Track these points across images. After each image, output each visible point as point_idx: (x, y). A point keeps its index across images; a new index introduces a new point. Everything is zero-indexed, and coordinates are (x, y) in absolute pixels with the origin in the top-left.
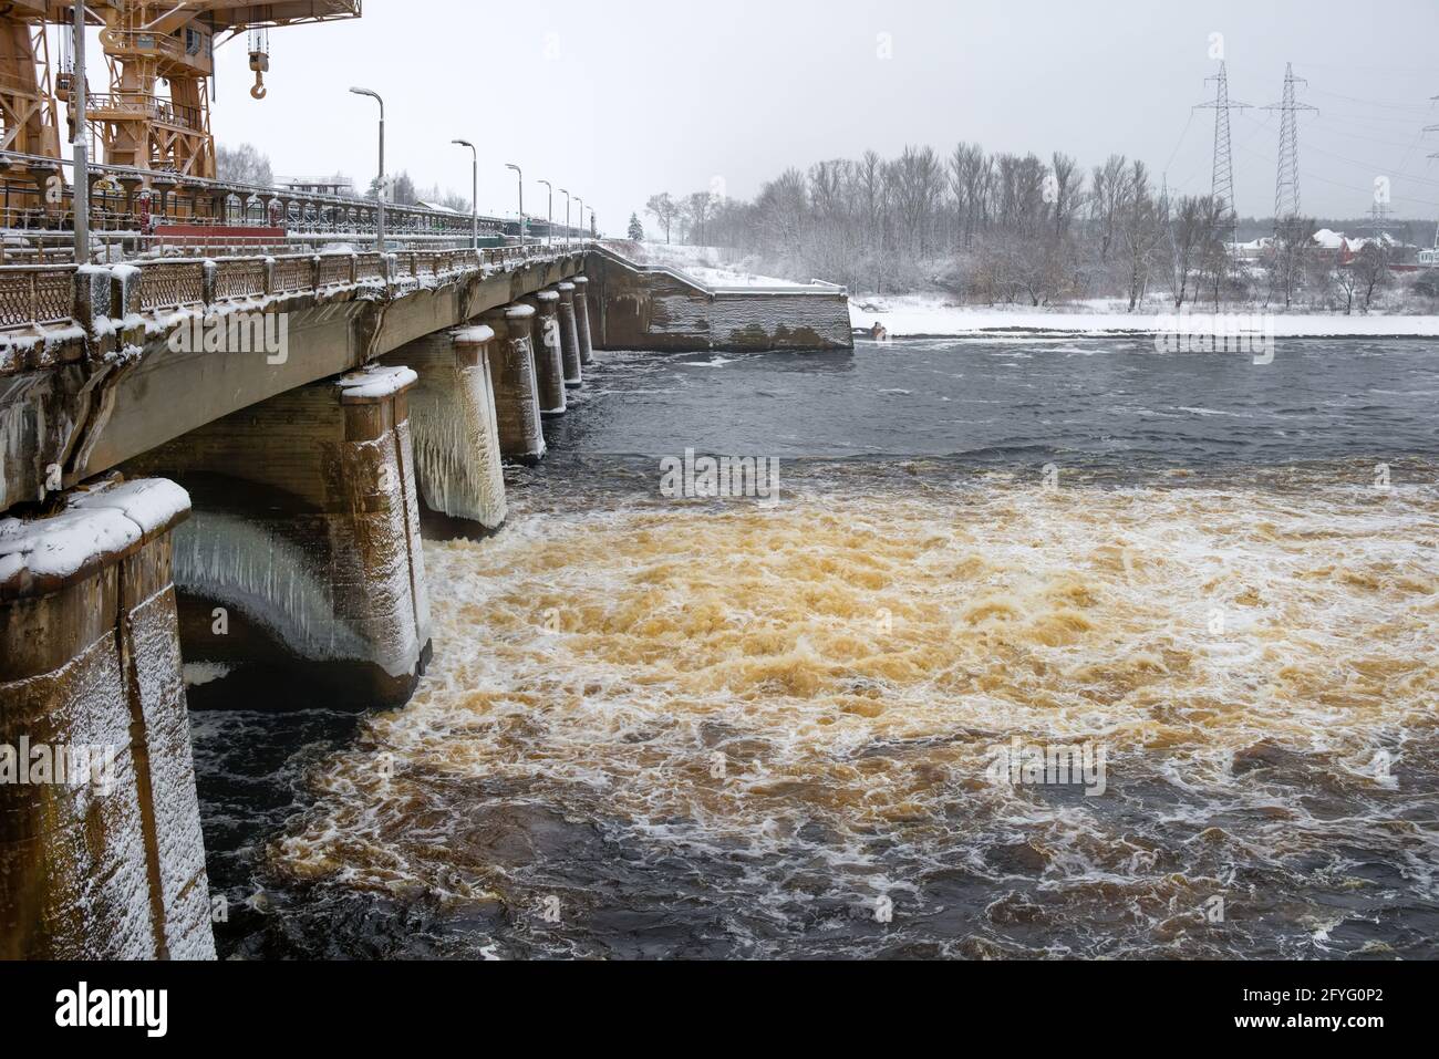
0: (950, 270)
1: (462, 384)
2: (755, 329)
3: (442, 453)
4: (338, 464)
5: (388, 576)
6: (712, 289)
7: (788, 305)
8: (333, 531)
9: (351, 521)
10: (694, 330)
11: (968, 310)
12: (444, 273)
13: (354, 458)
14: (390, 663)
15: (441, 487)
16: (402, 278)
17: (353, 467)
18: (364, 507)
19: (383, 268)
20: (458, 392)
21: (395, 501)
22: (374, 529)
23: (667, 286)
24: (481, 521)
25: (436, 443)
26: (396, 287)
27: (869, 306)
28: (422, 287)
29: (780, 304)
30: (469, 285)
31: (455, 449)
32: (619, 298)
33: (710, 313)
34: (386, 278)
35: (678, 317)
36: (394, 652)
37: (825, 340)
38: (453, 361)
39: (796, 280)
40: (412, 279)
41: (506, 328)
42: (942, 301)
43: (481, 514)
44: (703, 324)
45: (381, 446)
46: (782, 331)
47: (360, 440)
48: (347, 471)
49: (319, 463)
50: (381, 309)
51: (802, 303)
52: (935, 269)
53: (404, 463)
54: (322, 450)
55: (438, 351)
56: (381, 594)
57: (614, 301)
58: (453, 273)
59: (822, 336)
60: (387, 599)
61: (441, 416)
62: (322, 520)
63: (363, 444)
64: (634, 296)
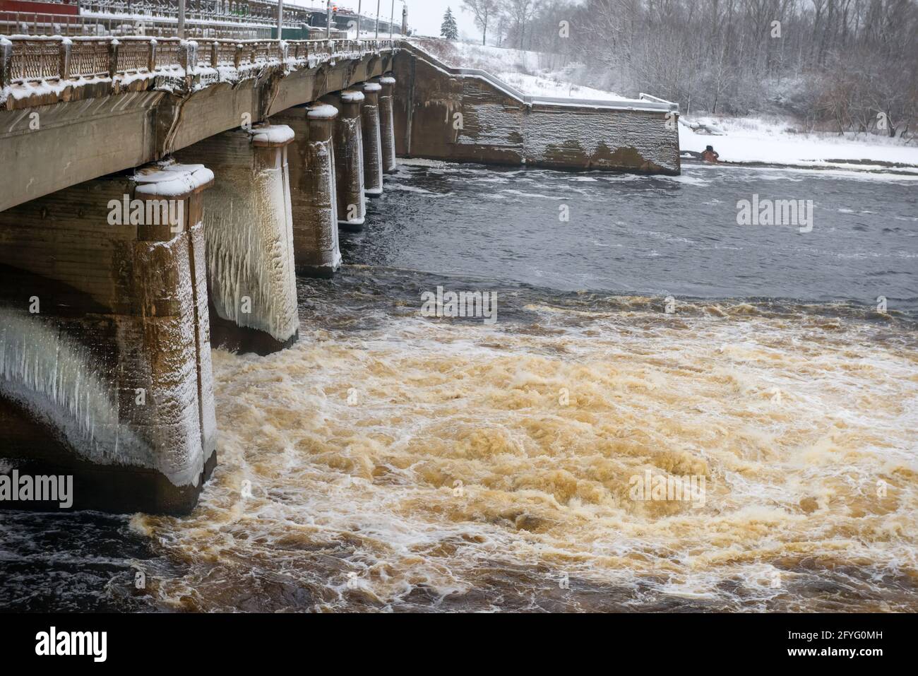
0: (796, 92)
1: (259, 188)
2: (573, 146)
3: (234, 259)
4: (128, 264)
5: (176, 383)
6: (529, 99)
7: (611, 121)
8: (121, 333)
9: (141, 324)
10: (505, 143)
11: (813, 137)
12: (245, 66)
13: (146, 259)
14: (173, 473)
15: (231, 294)
16: (202, 68)
17: (144, 268)
18: (154, 310)
19: (182, 57)
20: (254, 195)
21: (186, 306)
22: (164, 334)
23: (480, 92)
24: (272, 333)
25: (228, 249)
26: (196, 78)
27: (701, 127)
28: (222, 80)
29: (604, 119)
30: (270, 80)
31: (248, 256)
32: (427, 103)
33: (524, 126)
34: (185, 68)
35: (490, 129)
36: (178, 462)
37: (649, 162)
38: (250, 161)
39: (622, 94)
40: (211, 71)
41: (305, 129)
42: (785, 125)
43: (272, 326)
44: (516, 138)
45: (174, 248)
46: (602, 150)
47: (154, 240)
48: (138, 272)
49: (110, 261)
50: (179, 102)
51: (626, 120)
52: (780, 89)
53: (196, 267)
54: (112, 247)
55: (234, 150)
56: (168, 401)
57: (422, 105)
58: (255, 66)
59: (646, 157)
60: (173, 407)
61: (235, 220)
62: (111, 321)
63: (156, 244)
64: (444, 102)
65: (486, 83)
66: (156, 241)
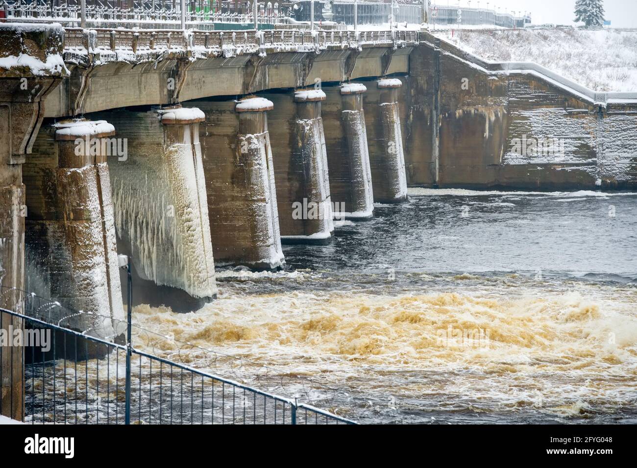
4: (53, 184)
5: (90, 268)
8: (50, 233)
9: (63, 226)
13: (65, 181)
14: (90, 331)
16: (102, 50)
17: (64, 187)
18: (72, 216)
19: (85, 41)
21: (95, 215)
22: (80, 232)
26: (96, 56)
28: (120, 59)
34: (87, 48)
36: (93, 324)
40: (111, 52)
45: (84, 173)
47: (69, 167)
48: (60, 189)
49: (40, 183)
50: (85, 73)
53: (103, 193)
54: (42, 173)
56: (84, 280)
60: (88, 284)
62: (43, 225)
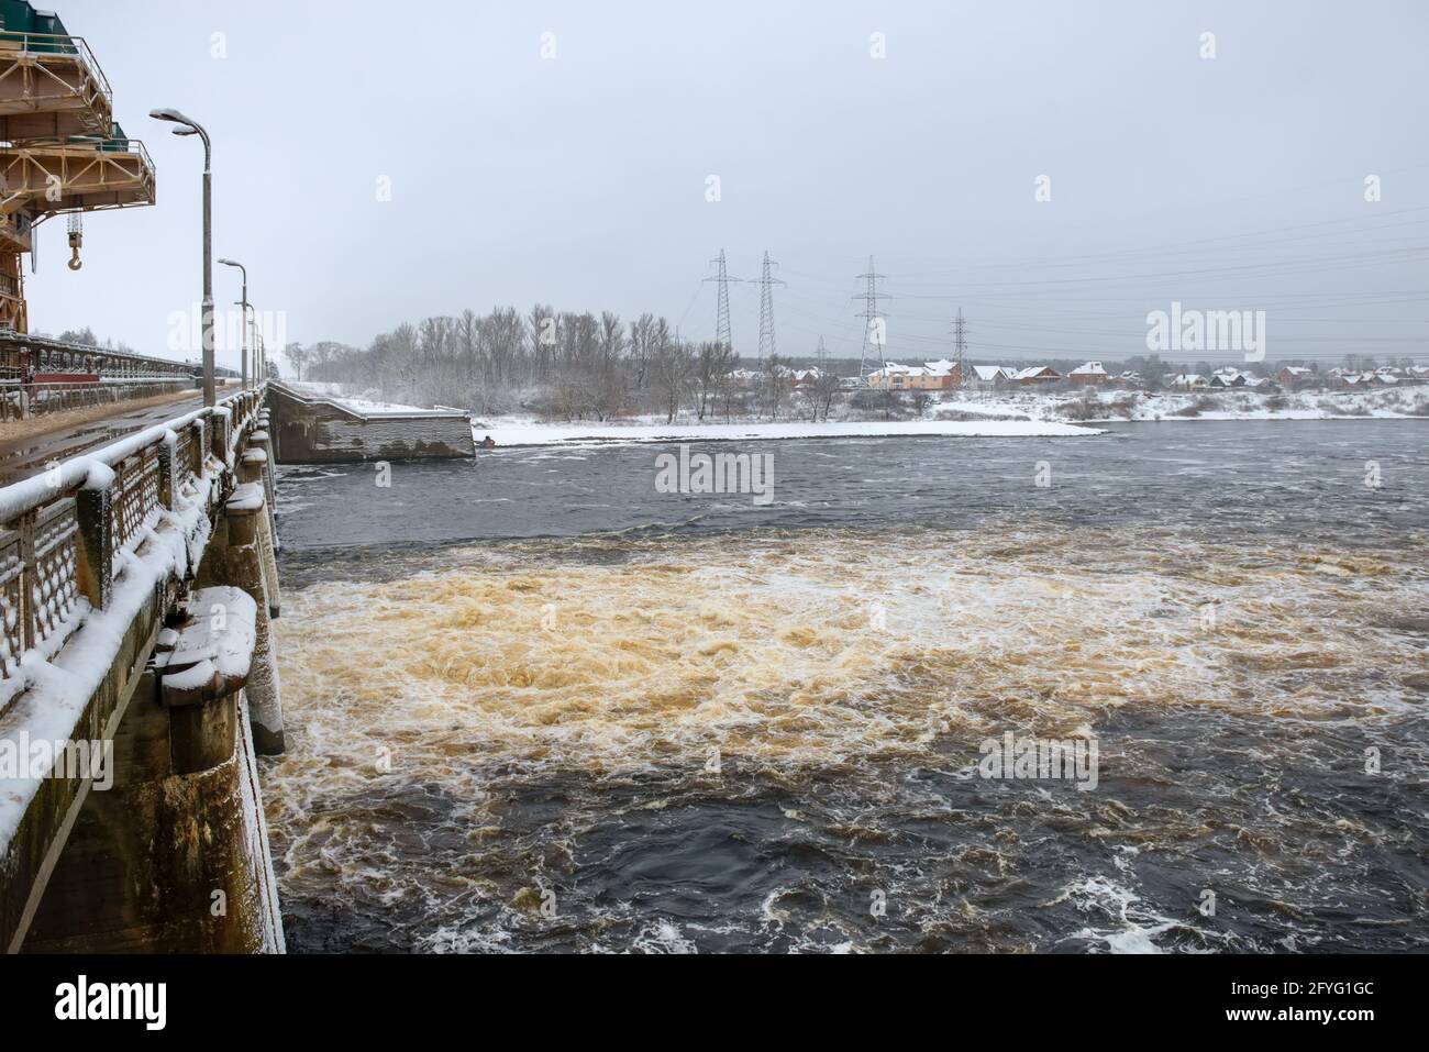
0: (534, 397)
2: (399, 444)
6: (365, 415)
7: (426, 424)
10: (350, 446)
11: (552, 425)
23: (328, 414)
27: (479, 424)
29: (419, 424)
32: (290, 424)
33: (362, 433)
35: (338, 437)
37: (454, 451)
42: (530, 420)
44: (358, 442)
46: (420, 445)
51: (434, 424)
52: (521, 396)
57: (286, 424)
59: (451, 447)
63: (244, 547)
64: (302, 422)
65: (332, 407)
66: (242, 545)
